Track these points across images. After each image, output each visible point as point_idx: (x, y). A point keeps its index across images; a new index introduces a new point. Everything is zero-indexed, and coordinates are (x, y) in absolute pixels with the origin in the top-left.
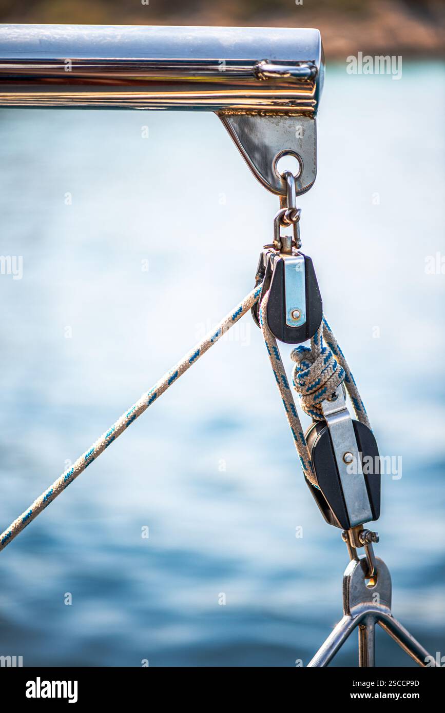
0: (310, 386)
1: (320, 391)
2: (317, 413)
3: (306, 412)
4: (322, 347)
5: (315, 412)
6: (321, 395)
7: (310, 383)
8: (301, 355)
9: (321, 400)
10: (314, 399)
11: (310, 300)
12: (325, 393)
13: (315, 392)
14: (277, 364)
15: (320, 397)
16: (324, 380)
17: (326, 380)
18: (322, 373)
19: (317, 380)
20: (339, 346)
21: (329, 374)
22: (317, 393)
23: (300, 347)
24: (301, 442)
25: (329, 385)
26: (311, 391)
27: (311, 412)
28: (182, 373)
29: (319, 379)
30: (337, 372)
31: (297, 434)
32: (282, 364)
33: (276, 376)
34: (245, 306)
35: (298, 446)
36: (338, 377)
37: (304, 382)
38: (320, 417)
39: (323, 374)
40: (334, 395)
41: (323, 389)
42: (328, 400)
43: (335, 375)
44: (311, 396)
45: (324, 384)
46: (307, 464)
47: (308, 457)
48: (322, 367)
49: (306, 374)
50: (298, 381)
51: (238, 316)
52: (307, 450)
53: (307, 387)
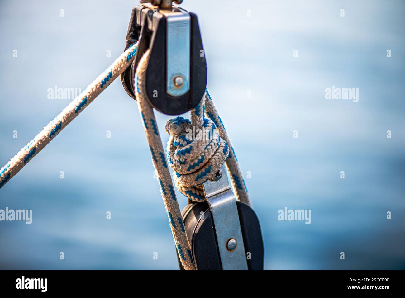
0: (192, 164)
1: (203, 170)
2: (196, 194)
3: (183, 192)
4: (204, 119)
5: (194, 192)
6: (205, 174)
7: (192, 161)
8: (179, 128)
9: (205, 180)
10: (197, 179)
11: (195, 64)
12: (209, 172)
13: (198, 171)
14: (155, 139)
15: (204, 177)
16: (208, 158)
17: (210, 157)
18: (205, 149)
19: (200, 158)
20: (220, 116)
21: (213, 150)
22: (200, 173)
23: (178, 118)
24: (179, 228)
25: (214, 163)
26: (192, 170)
27: (189, 192)
28: (41, 150)
29: (203, 157)
30: (221, 148)
31: (176, 220)
32: (159, 139)
33: (153, 153)
34: (115, 70)
35: (176, 233)
36: (223, 153)
37: (186, 160)
38: (199, 199)
39: (206, 151)
40: (218, 174)
41: (207, 167)
42: (211, 180)
43: (219, 151)
44: (192, 176)
45: (208, 162)
46: (185, 253)
47: (187, 245)
48: (206, 142)
49: (188, 151)
50: (177, 158)
51: (107, 82)
52: (185, 238)
53: (188, 166)
